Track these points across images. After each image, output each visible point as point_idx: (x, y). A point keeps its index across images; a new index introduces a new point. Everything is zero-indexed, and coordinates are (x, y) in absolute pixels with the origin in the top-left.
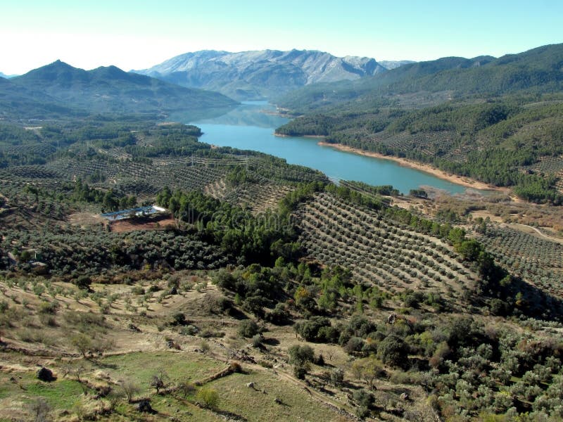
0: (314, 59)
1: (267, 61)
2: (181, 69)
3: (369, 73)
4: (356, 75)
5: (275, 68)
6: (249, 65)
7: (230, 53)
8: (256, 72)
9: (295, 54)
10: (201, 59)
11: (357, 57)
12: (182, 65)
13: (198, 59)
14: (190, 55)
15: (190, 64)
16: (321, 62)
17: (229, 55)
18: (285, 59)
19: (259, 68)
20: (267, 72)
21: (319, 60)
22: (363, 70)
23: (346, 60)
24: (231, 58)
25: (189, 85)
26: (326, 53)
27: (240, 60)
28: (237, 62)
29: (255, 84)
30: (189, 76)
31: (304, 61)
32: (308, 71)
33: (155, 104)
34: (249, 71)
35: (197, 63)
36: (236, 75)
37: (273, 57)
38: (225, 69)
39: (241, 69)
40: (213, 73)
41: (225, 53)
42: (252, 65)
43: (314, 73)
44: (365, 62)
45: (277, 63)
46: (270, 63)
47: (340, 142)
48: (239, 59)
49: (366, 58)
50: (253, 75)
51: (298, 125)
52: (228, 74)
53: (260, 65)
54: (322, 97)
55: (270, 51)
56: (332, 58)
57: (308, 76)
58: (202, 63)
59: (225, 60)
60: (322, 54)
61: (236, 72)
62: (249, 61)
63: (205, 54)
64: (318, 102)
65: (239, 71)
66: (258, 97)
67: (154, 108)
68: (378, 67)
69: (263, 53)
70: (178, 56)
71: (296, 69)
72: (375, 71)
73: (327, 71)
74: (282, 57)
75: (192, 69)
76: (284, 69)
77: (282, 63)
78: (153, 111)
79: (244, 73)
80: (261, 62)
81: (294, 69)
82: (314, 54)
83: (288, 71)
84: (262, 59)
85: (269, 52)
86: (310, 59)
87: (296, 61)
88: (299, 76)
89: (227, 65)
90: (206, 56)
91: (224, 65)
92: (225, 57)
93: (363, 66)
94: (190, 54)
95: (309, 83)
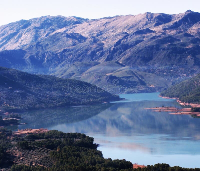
1: (148, 31)
2: (12, 46)
5: (164, 41)
6: (120, 37)
8: (134, 49)
9: (191, 17)
10: (42, 31)
13: (37, 29)
14: (25, 24)
15: (26, 39)
17: (86, 24)
18: (176, 26)
19: (137, 42)
20: (151, 48)
24: (90, 28)
25: (29, 69)
27: (106, 30)
28: (101, 33)
30: (27, 57)
34: (121, 47)
35: (36, 37)
36: (102, 54)
37: (157, 25)
40: (65, 51)
41: (79, 21)
42: (124, 37)
45: (163, 33)
46: (154, 34)
48: (102, 29)
50: (128, 53)
52: (89, 53)
53: (137, 37)
55: (152, 15)
59: (80, 30)
61: (102, 49)
62: (119, 31)
65: (106, 47)
66: (142, 88)
69: (140, 18)
71: (196, 41)
74: (172, 23)
76: (176, 43)
77: (173, 32)
79: (115, 51)
80: (139, 32)
83: (183, 45)
84: (140, 27)
85: (149, 16)
87: (194, 29)
89: (85, 39)
90: (50, 24)
91: (81, 38)
92: (79, 26)
94: (23, 22)
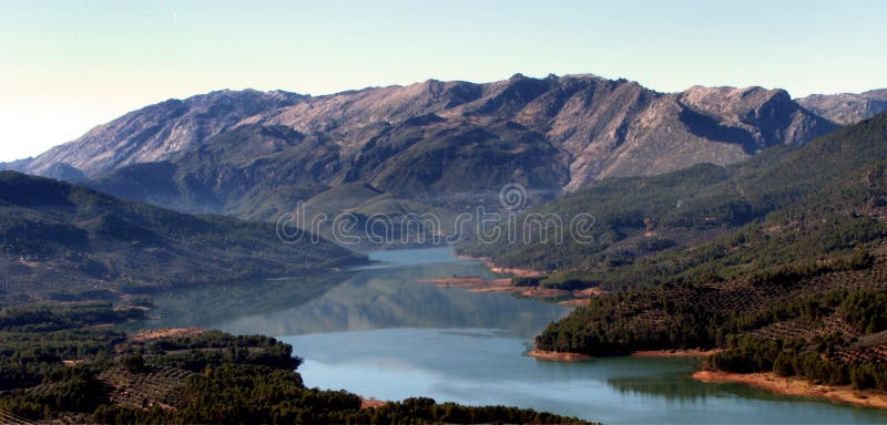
0: (588, 104)
1: (433, 118)
2: (150, 155)
3: (770, 140)
4: (731, 146)
5: (465, 139)
6: (374, 133)
7: (307, 98)
8: (403, 157)
9: (522, 89)
10: (213, 122)
11: (726, 89)
12: (151, 142)
13: (202, 119)
14: (174, 109)
15: (179, 139)
16: (612, 114)
17: (304, 106)
18: (490, 107)
19: (410, 142)
20: (438, 154)
21: (603, 108)
22: (750, 129)
23: (692, 100)
24: (313, 114)
25: (185, 205)
26: (623, 81)
27: (345, 119)
28: (334, 125)
29: (402, 196)
30: (180, 177)
31: (553, 112)
32: (569, 144)
33: (96, 270)
34: (376, 153)
35: (200, 135)
36: (337, 169)
37: (451, 106)
38: (297, 150)
39: (350, 147)
40: (259, 163)
41: (291, 99)
42: (383, 133)
43: (592, 147)
44: (756, 104)
45: (464, 123)
46: (444, 126)
47: (767, 367)
48: (338, 115)
49: (756, 89)
50: (391, 165)
51: (609, 320)
52: (309, 166)
53: (410, 131)
54: (640, 225)
55: (441, 85)
56: (645, 97)
57: (572, 160)
58: (216, 132)
59: (292, 119)
60: (613, 85)
61: (336, 157)
62: (373, 119)
63: (224, 105)
64: (630, 243)
65: (344, 153)
67: (98, 284)
68: (799, 117)
69: (416, 92)
70: (136, 114)
71: (532, 138)
72: (791, 131)
73: (632, 142)
74: (482, 101)
75: (188, 156)
76: (491, 142)
77: (484, 121)
78: (92, 295)
79: (362, 161)
80: (414, 121)
81: (525, 140)
82: (585, 88)
83: (506, 146)
84: (416, 111)
85: (435, 87)
86: (574, 105)
87: (528, 114)
88: (542, 163)
89: (301, 137)
90: (231, 108)
91: (292, 136)
92: (290, 111)
93: (748, 117)
94: (172, 103)
95: (576, 183)
